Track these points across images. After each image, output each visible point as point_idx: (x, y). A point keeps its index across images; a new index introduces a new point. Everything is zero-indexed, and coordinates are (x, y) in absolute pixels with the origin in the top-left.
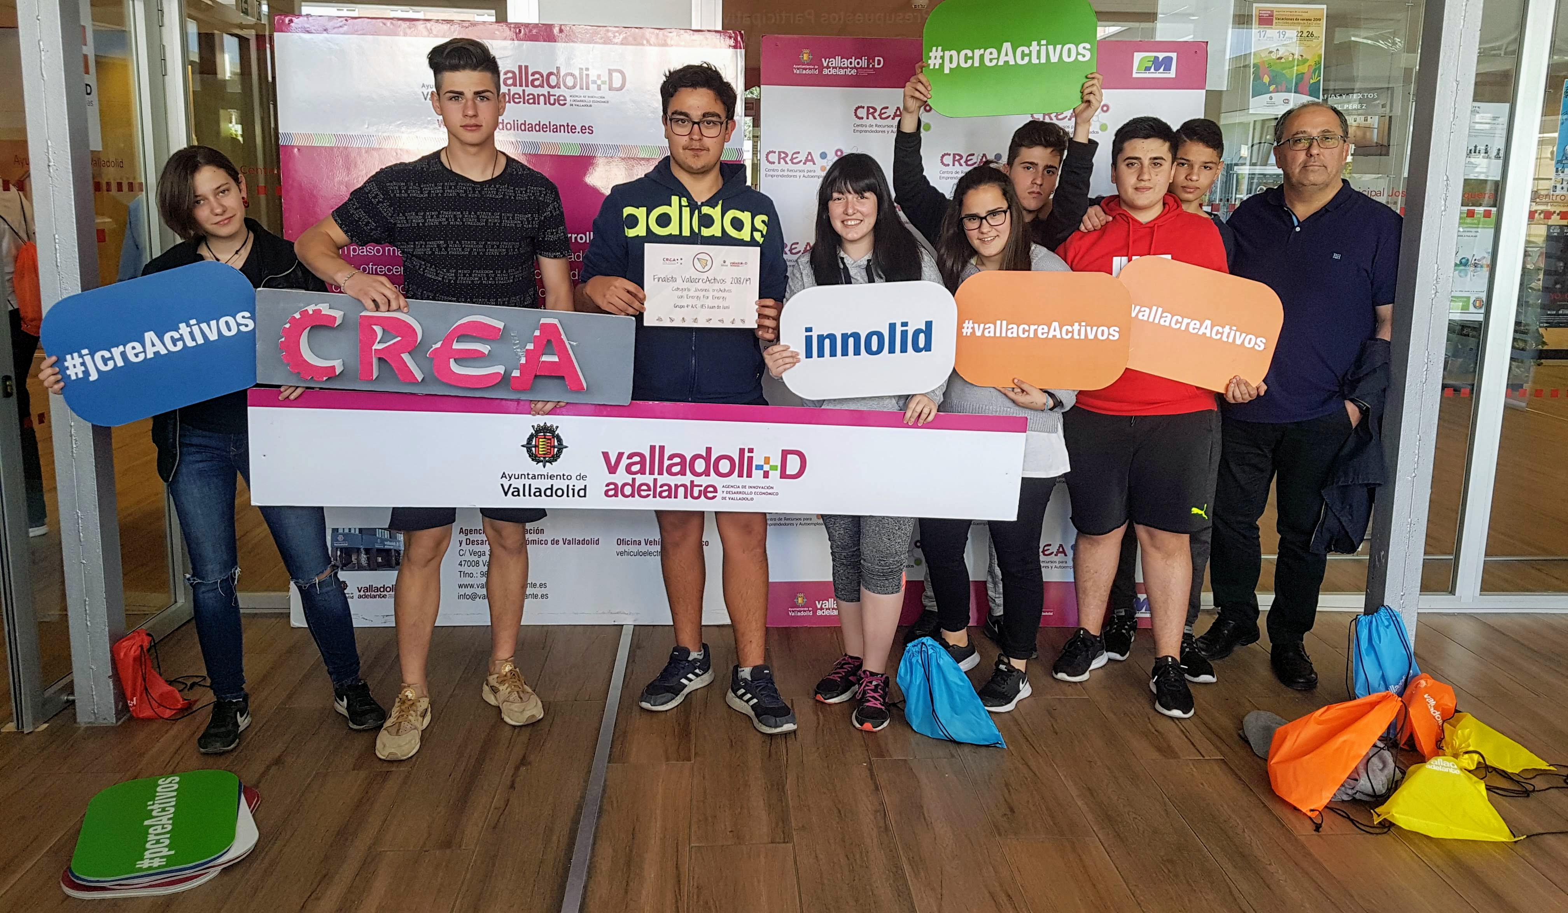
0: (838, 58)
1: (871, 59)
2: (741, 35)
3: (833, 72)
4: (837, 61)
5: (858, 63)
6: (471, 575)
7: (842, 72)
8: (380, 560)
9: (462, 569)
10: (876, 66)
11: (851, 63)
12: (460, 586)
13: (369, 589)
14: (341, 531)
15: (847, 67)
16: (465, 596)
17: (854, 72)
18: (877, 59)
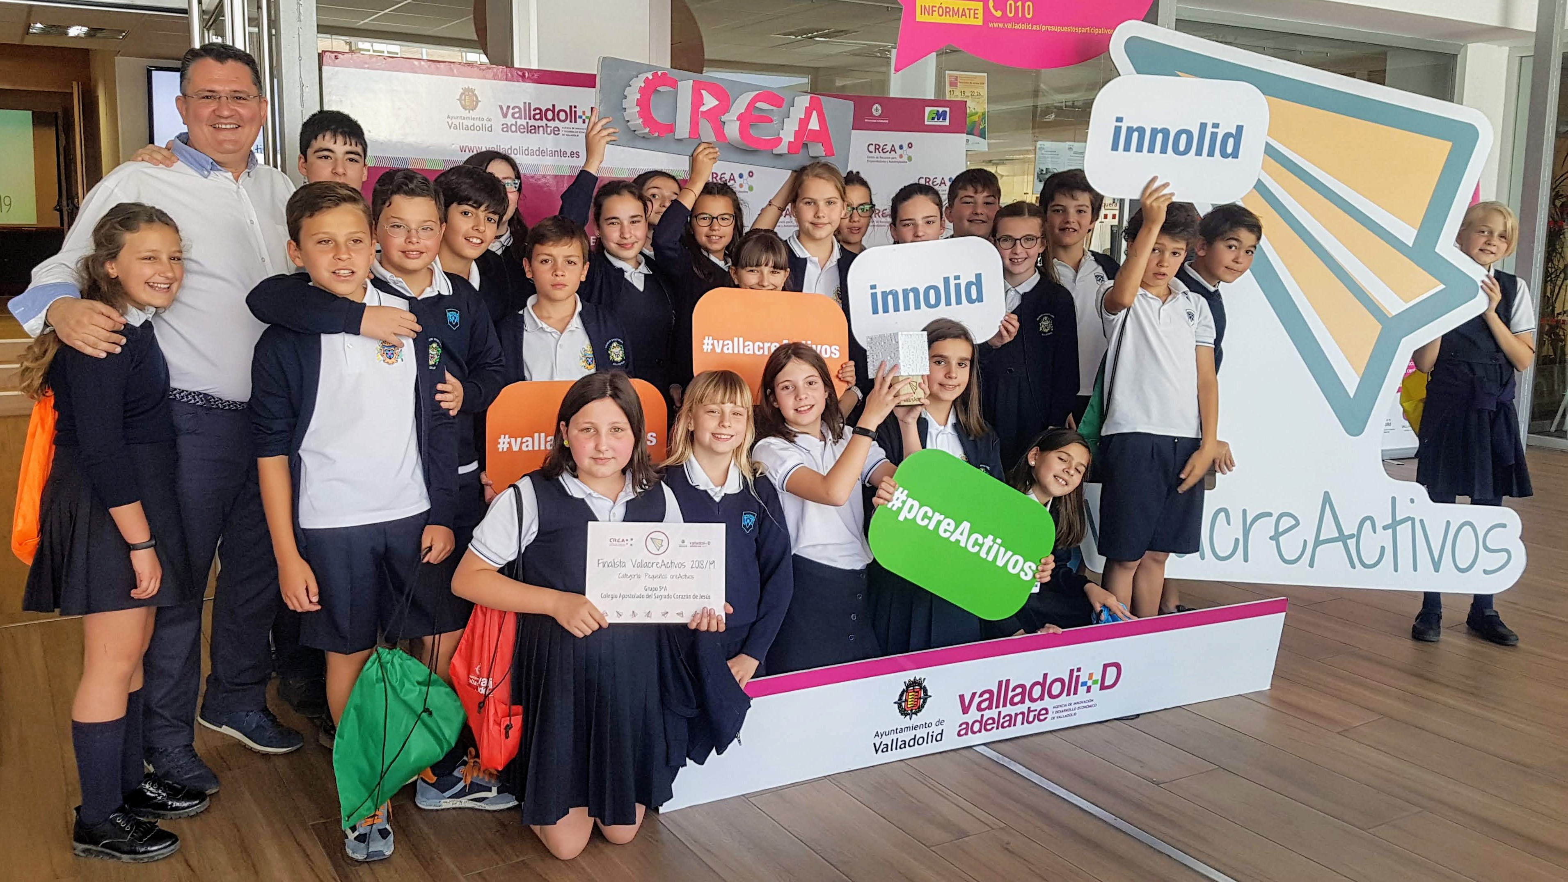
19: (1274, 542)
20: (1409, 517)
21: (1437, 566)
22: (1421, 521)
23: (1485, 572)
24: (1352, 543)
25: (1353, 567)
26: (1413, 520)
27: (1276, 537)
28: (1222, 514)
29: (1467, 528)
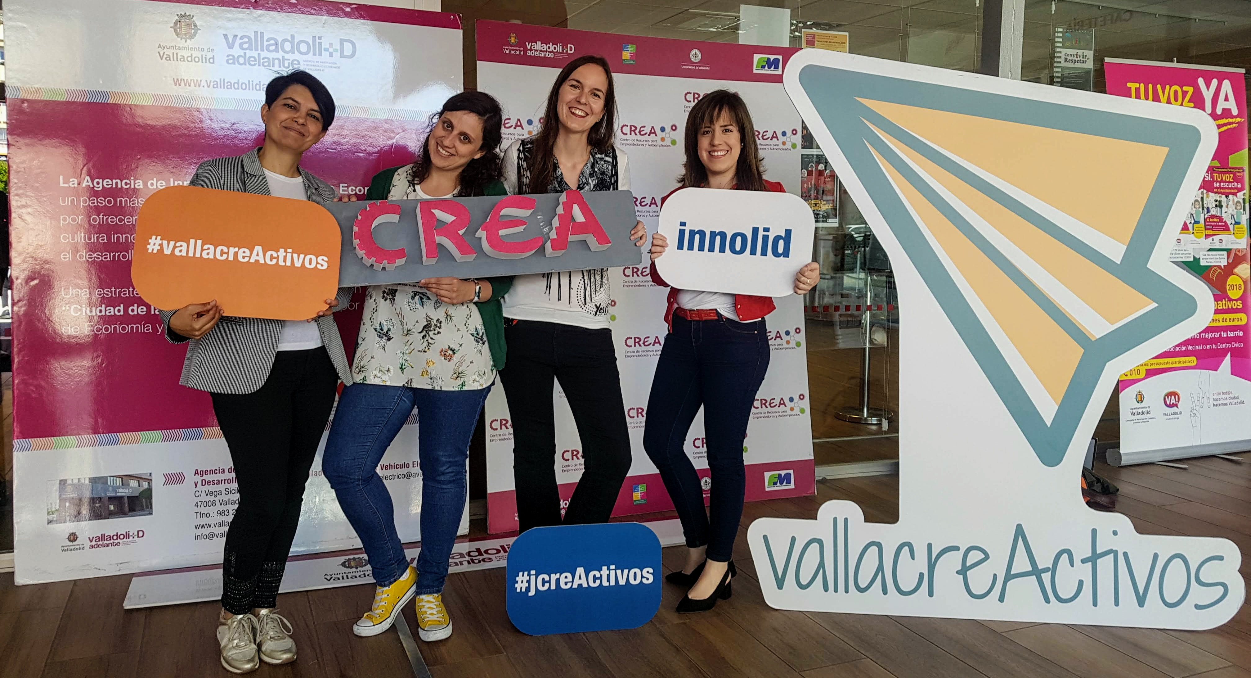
0: (539, 43)
1: (564, 46)
2: (459, 17)
3: (535, 54)
4: (537, 46)
5: (555, 48)
6: (207, 515)
7: (542, 55)
8: (112, 507)
9: (198, 510)
10: (569, 52)
11: (549, 48)
12: (197, 527)
13: (102, 537)
14: (69, 482)
15: (546, 51)
16: (202, 536)
17: (552, 55)
18: (569, 46)
19: (961, 576)
20: (1112, 550)
21: (1141, 601)
22: (1125, 554)
23: (1197, 607)
24: (1046, 577)
25: (1047, 601)
26: (1116, 553)
27: (963, 571)
28: (906, 548)
29: (1178, 561)
